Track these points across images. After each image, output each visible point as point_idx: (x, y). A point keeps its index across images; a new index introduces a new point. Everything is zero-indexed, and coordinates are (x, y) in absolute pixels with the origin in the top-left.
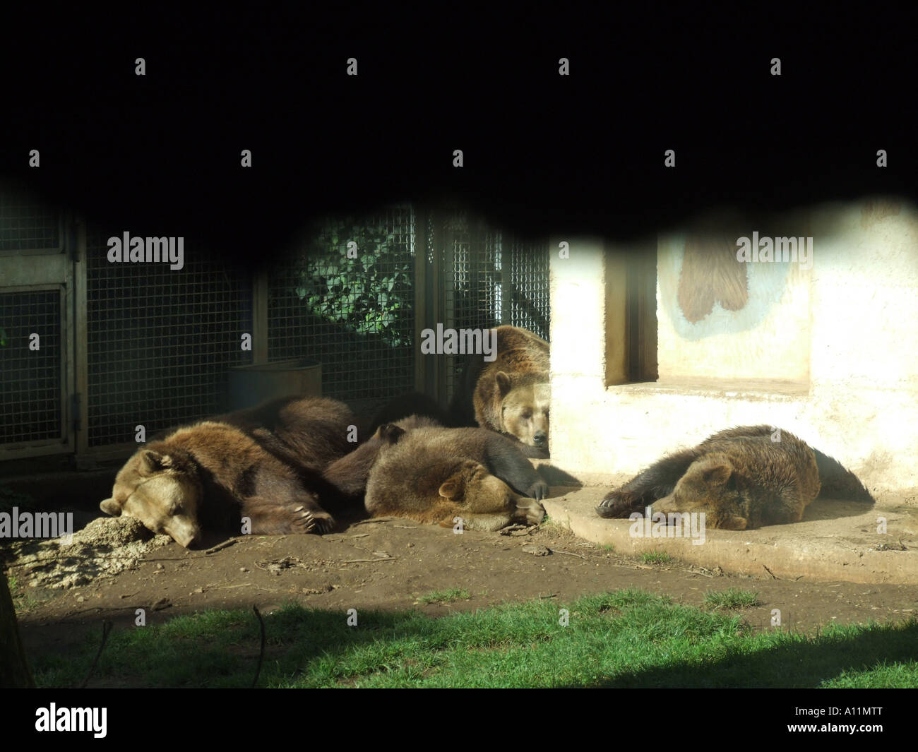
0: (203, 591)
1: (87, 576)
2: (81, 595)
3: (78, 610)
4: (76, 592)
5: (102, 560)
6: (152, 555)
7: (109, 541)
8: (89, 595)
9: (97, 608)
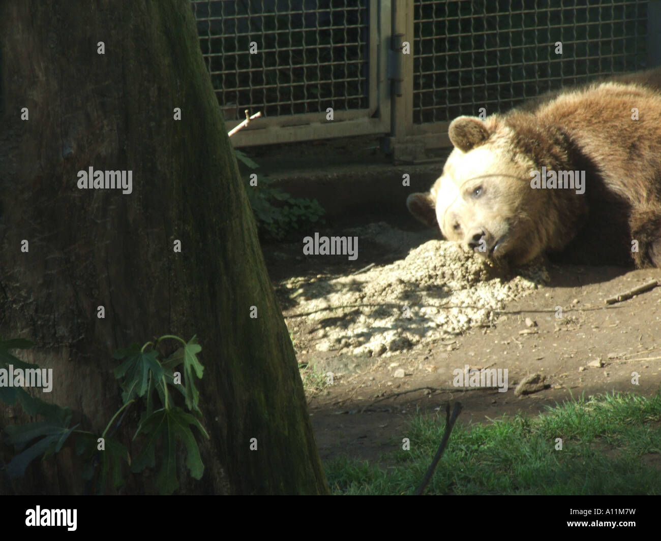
0: (602, 365)
1: (409, 335)
2: (400, 366)
3: (396, 391)
4: (391, 362)
5: (435, 310)
6: (516, 304)
7: (446, 279)
8: (412, 366)
9: (428, 388)
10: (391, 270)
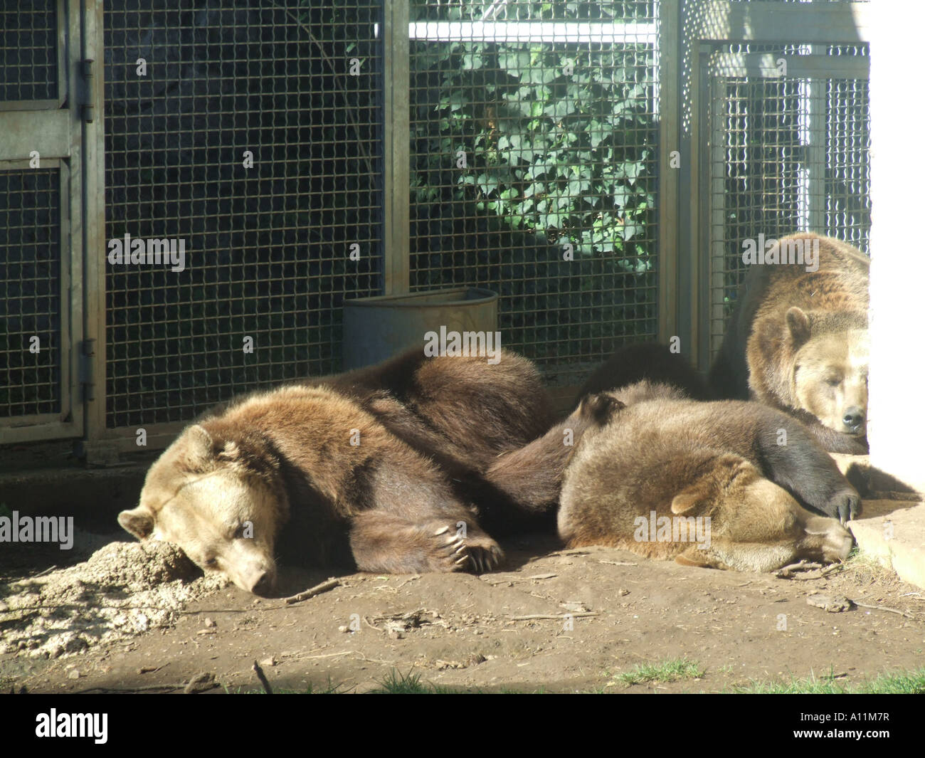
0: (275, 663)
1: (86, 637)
2: (76, 667)
4: (68, 663)
5: (115, 611)
6: (197, 604)
7: (127, 581)
8: (87, 668)
9: (99, 689)
10: (72, 572)
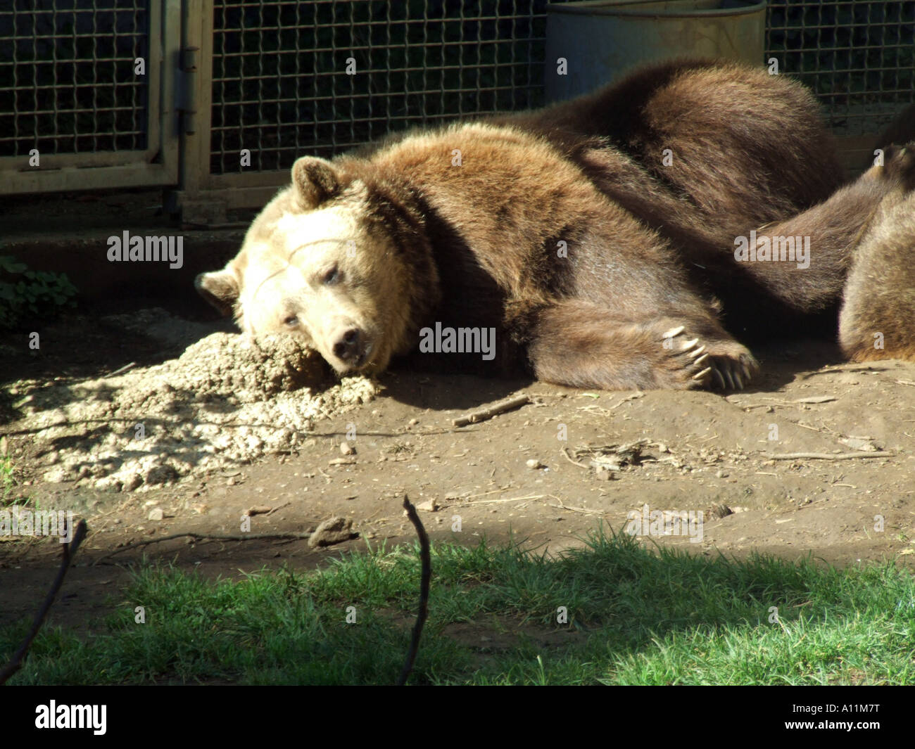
0: (436, 508)
1: (174, 463)
2: (158, 504)
3: (148, 538)
4: (148, 498)
5: (215, 429)
6: (330, 423)
7: (233, 387)
8: (175, 505)
9: (190, 535)
10: (158, 372)
